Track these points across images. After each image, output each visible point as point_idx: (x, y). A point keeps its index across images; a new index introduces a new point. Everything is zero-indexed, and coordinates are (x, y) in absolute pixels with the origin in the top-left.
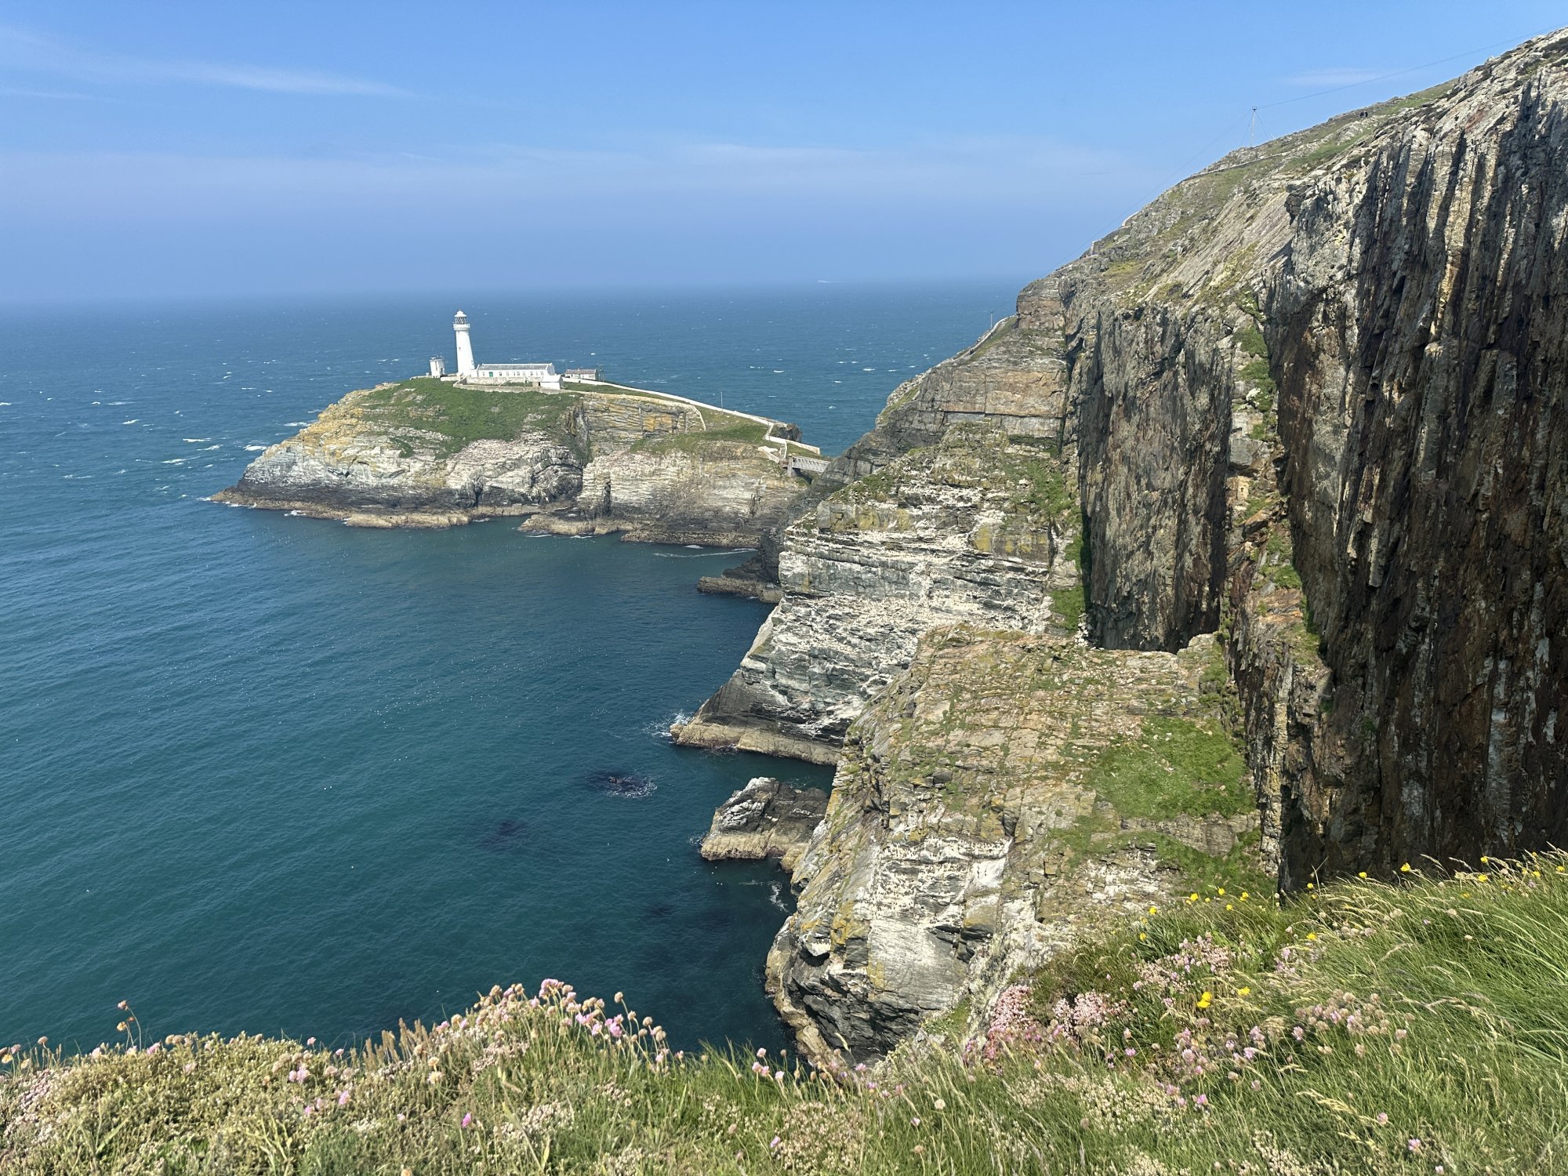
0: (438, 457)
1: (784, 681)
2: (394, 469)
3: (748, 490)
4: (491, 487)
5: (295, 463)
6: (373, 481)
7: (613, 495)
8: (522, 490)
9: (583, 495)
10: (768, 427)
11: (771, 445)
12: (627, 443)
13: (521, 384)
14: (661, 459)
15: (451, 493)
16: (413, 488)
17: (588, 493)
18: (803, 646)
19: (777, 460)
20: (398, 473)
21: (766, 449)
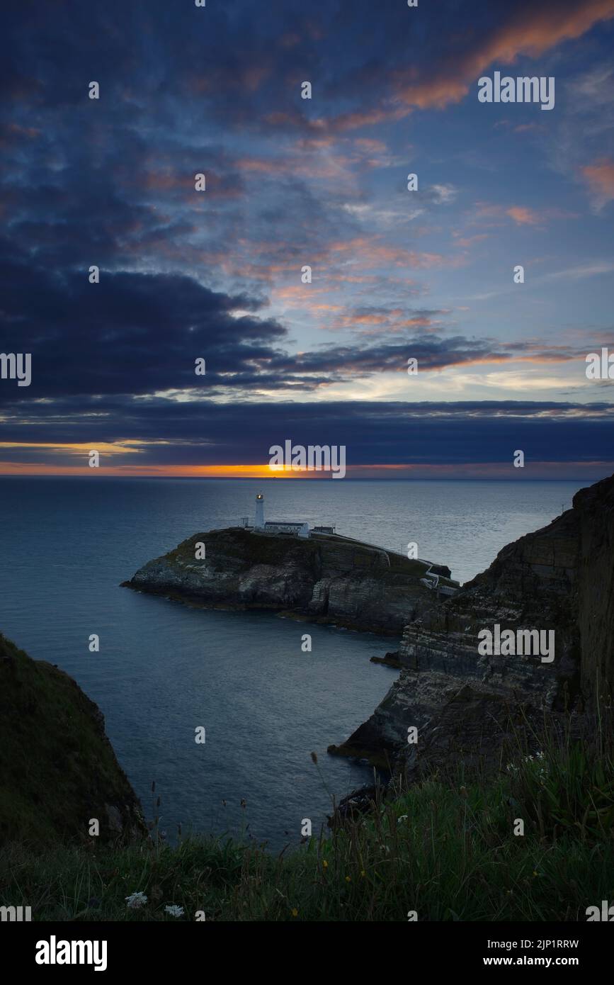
0: (235, 572)
1: (399, 725)
2: (211, 577)
3: (411, 605)
4: (262, 592)
5: (161, 570)
6: (198, 584)
7: (330, 602)
8: (279, 596)
9: (313, 601)
10: (429, 567)
11: (429, 577)
12: (343, 571)
13: (288, 534)
14: (360, 582)
15: (239, 594)
16: (220, 589)
17: (316, 599)
18: (410, 702)
19: (430, 587)
20: (213, 580)
21: (425, 580)
